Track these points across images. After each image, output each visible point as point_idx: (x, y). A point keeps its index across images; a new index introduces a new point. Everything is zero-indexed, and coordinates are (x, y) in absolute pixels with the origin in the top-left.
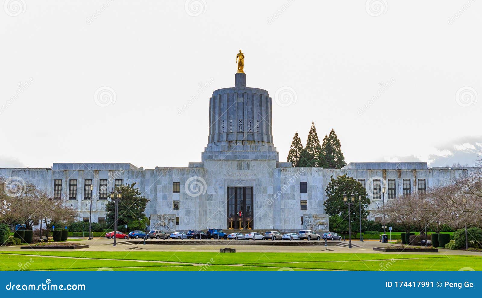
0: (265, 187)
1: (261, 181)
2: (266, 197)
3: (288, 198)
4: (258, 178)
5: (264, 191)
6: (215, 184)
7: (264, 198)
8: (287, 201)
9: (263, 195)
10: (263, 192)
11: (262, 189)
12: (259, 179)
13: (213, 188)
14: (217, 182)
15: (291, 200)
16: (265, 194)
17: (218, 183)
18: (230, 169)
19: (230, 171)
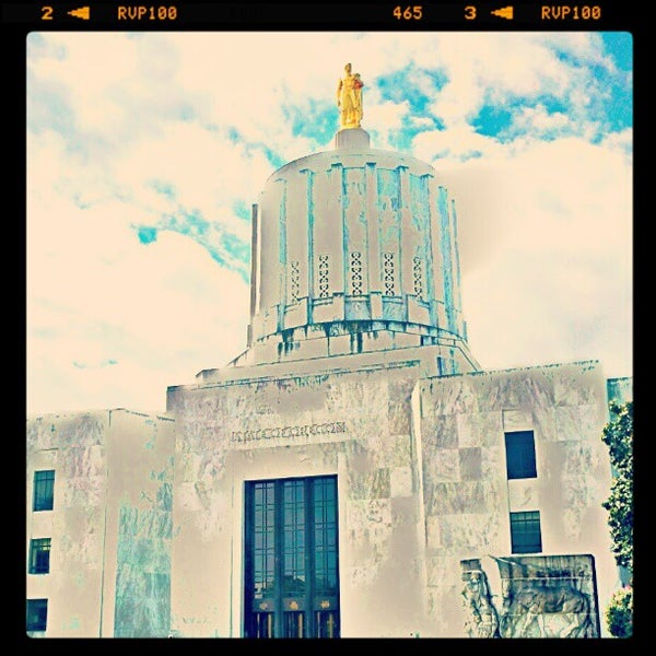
0: (381, 470)
1: (362, 449)
2: (385, 510)
3: (452, 504)
4: (354, 436)
5: (376, 487)
6: (201, 472)
7: (377, 517)
8: (451, 518)
9: (374, 502)
10: (374, 490)
11: (371, 478)
12: (355, 443)
13: (194, 490)
14: (206, 464)
15: (467, 515)
16: (382, 501)
17: (209, 467)
18: (251, 414)
19: (252, 419)
